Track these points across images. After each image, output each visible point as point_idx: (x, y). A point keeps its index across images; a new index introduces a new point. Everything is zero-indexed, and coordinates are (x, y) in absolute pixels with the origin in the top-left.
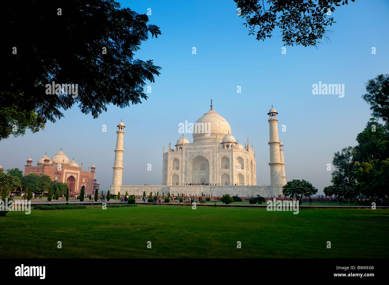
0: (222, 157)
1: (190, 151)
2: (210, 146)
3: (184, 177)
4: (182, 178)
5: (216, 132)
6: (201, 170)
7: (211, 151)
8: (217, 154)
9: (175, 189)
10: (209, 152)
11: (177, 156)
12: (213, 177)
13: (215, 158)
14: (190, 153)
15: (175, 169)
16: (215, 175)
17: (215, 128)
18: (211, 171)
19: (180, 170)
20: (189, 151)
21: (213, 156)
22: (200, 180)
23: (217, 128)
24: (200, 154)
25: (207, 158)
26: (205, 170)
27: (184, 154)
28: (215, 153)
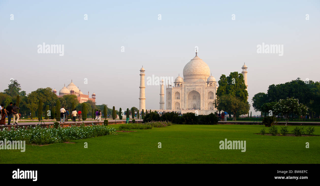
0: (209, 91)
1: (188, 87)
2: (201, 84)
3: (183, 104)
4: (182, 105)
5: (202, 74)
6: (193, 99)
7: (201, 87)
8: (206, 89)
9: (184, 112)
10: (200, 88)
11: (178, 90)
12: (203, 104)
13: (204, 92)
14: (187, 88)
15: (176, 99)
16: (204, 103)
17: (201, 71)
18: (202, 101)
19: (180, 99)
20: (186, 87)
21: (203, 91)
22: (192, 106)
23: (203, 71)
24: (194, 90)
25: (199, 92)
26: (196, 99)
27: (183, 90)
28: (204, 89)
